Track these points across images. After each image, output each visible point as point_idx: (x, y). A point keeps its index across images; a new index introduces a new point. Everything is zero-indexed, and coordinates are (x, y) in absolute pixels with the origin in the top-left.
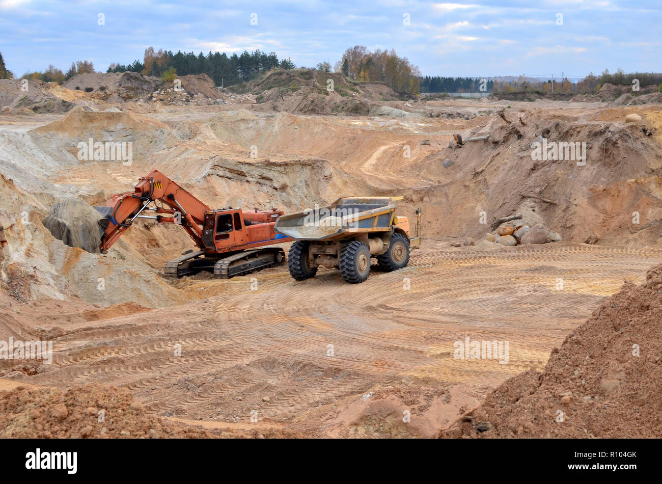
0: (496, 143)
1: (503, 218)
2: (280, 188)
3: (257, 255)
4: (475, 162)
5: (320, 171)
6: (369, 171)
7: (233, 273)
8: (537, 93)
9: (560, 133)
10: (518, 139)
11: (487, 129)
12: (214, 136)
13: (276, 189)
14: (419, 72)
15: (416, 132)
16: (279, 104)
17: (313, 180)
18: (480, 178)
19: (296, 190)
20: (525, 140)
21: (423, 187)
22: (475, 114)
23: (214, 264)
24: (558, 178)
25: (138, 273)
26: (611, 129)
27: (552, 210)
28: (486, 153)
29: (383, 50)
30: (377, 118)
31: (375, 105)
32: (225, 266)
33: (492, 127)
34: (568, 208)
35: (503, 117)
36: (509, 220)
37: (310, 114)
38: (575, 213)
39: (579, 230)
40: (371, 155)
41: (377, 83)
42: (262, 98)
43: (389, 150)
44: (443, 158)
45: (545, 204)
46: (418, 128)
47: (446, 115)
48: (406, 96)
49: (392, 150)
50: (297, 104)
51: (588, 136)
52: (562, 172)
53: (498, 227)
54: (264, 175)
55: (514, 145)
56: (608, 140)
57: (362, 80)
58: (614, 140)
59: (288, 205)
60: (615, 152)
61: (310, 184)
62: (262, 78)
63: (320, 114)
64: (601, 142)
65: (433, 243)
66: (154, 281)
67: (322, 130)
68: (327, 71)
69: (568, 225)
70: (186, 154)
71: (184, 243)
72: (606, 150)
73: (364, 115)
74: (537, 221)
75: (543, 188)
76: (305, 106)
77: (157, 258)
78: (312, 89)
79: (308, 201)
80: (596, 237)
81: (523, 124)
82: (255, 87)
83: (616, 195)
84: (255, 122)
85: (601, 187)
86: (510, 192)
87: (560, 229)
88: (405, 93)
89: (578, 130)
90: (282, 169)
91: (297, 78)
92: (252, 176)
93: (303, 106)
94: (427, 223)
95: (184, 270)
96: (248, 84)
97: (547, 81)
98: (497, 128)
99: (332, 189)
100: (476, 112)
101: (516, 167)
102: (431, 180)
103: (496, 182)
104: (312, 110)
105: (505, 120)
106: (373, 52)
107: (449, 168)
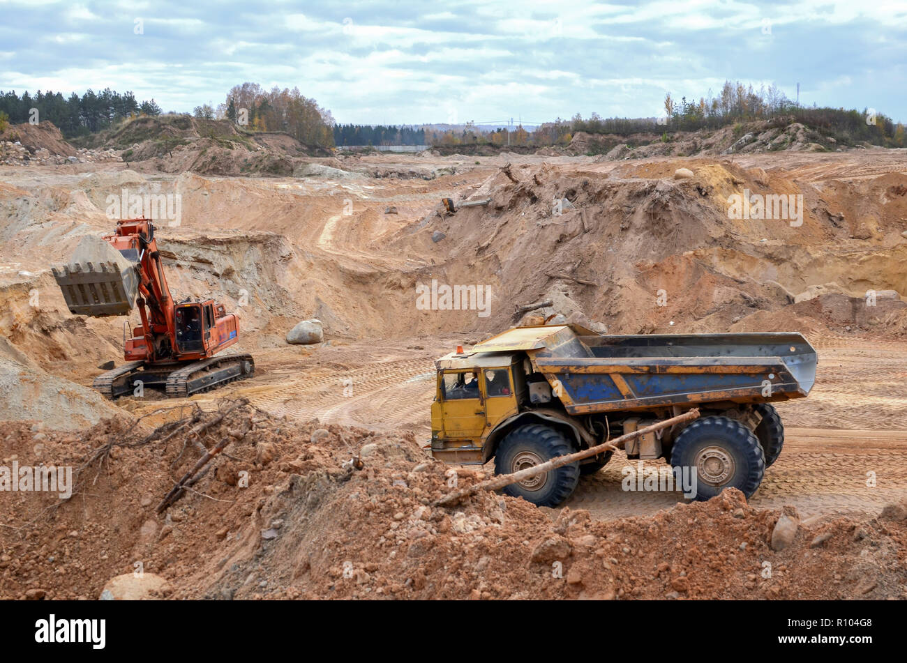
0: (500, 209)
1: (529, 306)
2: (223, 274)
3: (220, 364)
4: (473, 234)
5: (275, 250)
6: (330, 249)
7: (193, 388)
8: (490, 145)
9: (589, 195)
10: (532, 203)
11: (484, 190)
12: (92, 206)
13: (217, 275)
14: (333, 119)
15: (365, 197)
16: (166, 162)
17: (267, 262)
18: (488, 254)
19: (245, 276)
20: (542, 203)
21: (413, 268)
22: (433, 173)
23: (165, 378)
24: (594, 253)
25: (77, 392)
26: (660, 187)
27: (589, 293)
28: (487, 222)
29: (282, 90)
30: (308, 180)
31: (301, 162)
32: (182, 380)
33: (491, 188)
34: (610, 290)
35: (509, 174)
36: (536, 308)
37: (211, 175)
38: (621, 296)
39: (628, 318)
40: (321, 229)
41: (276, 134)
42: (130, 154)
43: (344, 222)
44: (431, 229)
45: (580, 285)
46: (367, 192)
47: (396, 175)
48: (317, 150)
49: (348, 221)
50: (192, 161)
51: (629, 198)
52: (599, 244)
53: (521, 317)
54: (201, 257)
55: (527, 212)
56: (656, 202)
57: (256, 130)
58: (665, 202)
59: (235, 296)
60: (666, 217)
61: (263, 269)
62: (118, 128)
63: (225, 175)
64: (646, 205)
65: (438, 342)
66: (101, 404)
67: (241, 197)
68: (207, 117)
69: (614, 311)
70: (75, 230)
71: (99, 353)
72: (655, 215)
73: (286, 176)
74: (572, 308)
75: (576, 266)
76: (204, 165)
77: (66, 374)
78: (210, 142)
79: (262, 291)
80: (653, 327)
81: (538, 183)
82: (108, 139)
83: (670, 272)
84: (147, 187)
85: (651, 263)
86: (532, 272)
87: (603, 318)
88: (316, 147)
89: (615, 189)
90: (224, 248)
91: (169, 127)
92: (184, 259)
93: (201, 164)
94: (423, 316)
95: (119, 388)
96: (98, 136)
97: (496, 131)
98: (500, 189)
99: (293, 274)
100: (435, 170)
101: (537, 239)
102: (421, 259)
103: (511, 259)
104: (213, 170)
105: (511, 178)
106: (269, 92)
107: (440, 243)
